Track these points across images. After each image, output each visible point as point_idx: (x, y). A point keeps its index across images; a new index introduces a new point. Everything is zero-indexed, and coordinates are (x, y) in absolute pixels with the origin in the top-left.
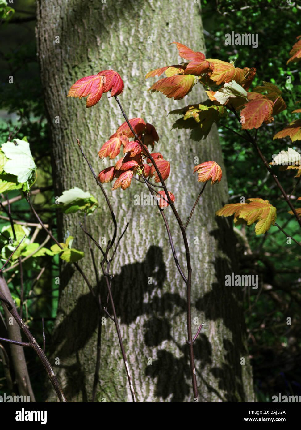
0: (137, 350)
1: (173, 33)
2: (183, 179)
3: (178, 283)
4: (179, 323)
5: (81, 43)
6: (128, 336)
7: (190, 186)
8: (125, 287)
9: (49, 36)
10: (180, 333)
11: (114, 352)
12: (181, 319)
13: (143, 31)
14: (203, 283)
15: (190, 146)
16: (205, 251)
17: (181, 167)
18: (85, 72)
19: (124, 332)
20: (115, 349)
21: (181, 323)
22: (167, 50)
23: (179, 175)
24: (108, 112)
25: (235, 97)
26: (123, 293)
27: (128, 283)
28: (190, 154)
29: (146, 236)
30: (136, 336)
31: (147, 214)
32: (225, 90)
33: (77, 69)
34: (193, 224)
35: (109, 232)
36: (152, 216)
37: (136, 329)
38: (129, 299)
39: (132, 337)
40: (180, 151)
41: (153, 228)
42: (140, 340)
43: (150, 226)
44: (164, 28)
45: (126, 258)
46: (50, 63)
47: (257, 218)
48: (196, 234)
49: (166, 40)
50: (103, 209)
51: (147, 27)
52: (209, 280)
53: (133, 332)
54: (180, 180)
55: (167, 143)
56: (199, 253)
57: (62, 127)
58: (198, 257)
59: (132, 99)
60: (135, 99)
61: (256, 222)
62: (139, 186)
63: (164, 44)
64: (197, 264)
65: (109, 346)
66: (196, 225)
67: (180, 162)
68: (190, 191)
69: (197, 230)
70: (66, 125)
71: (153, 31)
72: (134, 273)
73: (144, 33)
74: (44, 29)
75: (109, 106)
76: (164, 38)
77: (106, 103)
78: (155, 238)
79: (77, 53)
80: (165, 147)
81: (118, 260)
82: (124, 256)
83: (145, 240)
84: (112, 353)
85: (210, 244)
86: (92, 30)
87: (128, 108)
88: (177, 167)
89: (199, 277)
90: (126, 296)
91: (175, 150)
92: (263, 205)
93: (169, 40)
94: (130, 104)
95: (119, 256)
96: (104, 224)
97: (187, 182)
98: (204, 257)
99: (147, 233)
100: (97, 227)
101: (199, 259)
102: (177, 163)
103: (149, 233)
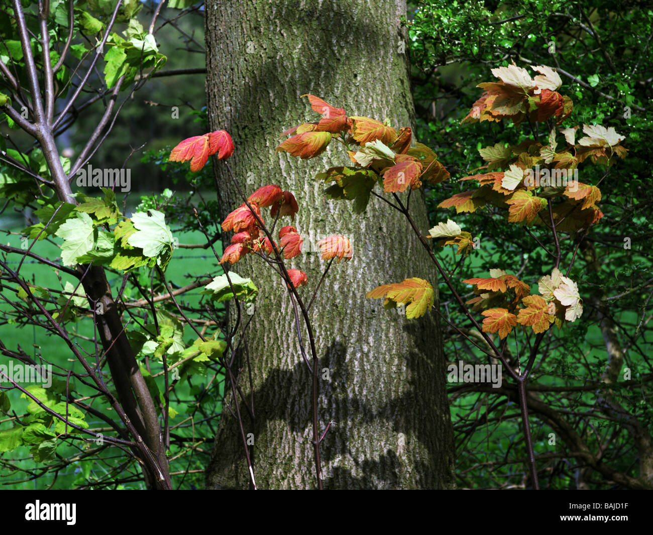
0: (304, 469)
1: (362, 86)
2: (367, 264)
3: (357, 389)
4: (356, 437)
5: (252, 99)
6: (294, 452)
7: (378, 273)
8: (293, 393)
9: (219, 90)
10: (357, 449)
11: (277, 471)
12: (359, 433)
13: (324, 85)
14: (390, 389)
15: (380, 224)
16: (394, 352)
17: (365, 249)
18: (255, 134)
19: (289, 448)
20: (277, 468)
21: (359, 437)
22: (354, 107)
23: (364, 258)
24: (280, 182)
25: (380, 158)
26: (290, 401)
27: (296, 388)
28: (379, 234)
29: (320, 332)
30: (303, 452)
31: (322, 305)
32: (367, 151)
33: (247, 130)
34: (379, 319)
35: (277, 327)
36: (328, 308)
37: (304, 443)
38: (297, 407)
39: (298, 454)
40: (366, 230)
41: (329, 323)
42: (308, 457)
43: (326, 320)
44: (351, 80)
45: (296, 358)
46: (219, 123)
47: (408, 299)
48: (382, 330)
49: (353, 96)
50: (270, 300)
51: (329, 80)
52: (397, 387)
53: (300, 447)
54: (364, 265)
55: (350, 220)
56: (385, 354)
57: (231, 201)
58: (384, 357)
59: (309, 167)
60: (312, 167)
61: (408, 304)
62: (314, 272)
63: (350, 100)
64: (383, 366)
65: (271, 464)
66: (383, 319)
67: (366, 243)
68: (376, 278)
69: (384, 326)
70: (234, 198)
71: (336, 85)
72: (304, 376)
73: (326, 87)
74: (213, 82)
75: (282, 176)
76: (351, 93)
77: (279, 171)
78: (331, 334)
79: (248, 112)
80: (347, 225)
81: (286, 361)
82: (293, 355)
83: (318, 337)
84: (274, 472)
85: (400, 343)
86: (265, 83)
87: (304, 178)
88: (361, 249)
89: (385, 383)
90: (293, 404)
91: (359, 228)
92: (418, 285)
93: (357, 95)
94: (306, 173)
95: (287, 355)
96: (271, 318)
97: (373, 268)
98: (392, 358)
99: (322, 328)
100: (263, 321)
101: (385, 361)
102: (361, 244)
103: (324, 328)
